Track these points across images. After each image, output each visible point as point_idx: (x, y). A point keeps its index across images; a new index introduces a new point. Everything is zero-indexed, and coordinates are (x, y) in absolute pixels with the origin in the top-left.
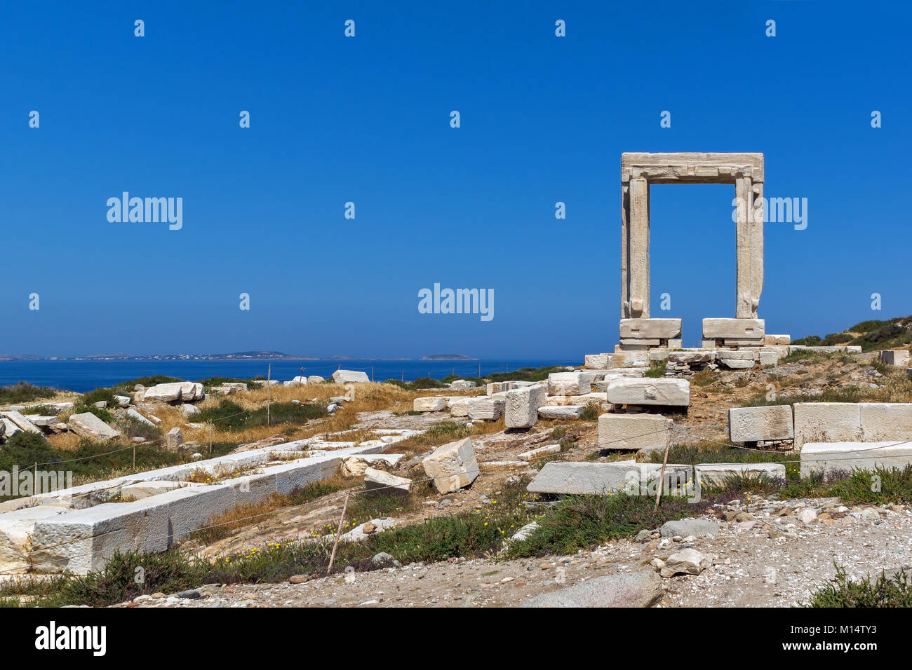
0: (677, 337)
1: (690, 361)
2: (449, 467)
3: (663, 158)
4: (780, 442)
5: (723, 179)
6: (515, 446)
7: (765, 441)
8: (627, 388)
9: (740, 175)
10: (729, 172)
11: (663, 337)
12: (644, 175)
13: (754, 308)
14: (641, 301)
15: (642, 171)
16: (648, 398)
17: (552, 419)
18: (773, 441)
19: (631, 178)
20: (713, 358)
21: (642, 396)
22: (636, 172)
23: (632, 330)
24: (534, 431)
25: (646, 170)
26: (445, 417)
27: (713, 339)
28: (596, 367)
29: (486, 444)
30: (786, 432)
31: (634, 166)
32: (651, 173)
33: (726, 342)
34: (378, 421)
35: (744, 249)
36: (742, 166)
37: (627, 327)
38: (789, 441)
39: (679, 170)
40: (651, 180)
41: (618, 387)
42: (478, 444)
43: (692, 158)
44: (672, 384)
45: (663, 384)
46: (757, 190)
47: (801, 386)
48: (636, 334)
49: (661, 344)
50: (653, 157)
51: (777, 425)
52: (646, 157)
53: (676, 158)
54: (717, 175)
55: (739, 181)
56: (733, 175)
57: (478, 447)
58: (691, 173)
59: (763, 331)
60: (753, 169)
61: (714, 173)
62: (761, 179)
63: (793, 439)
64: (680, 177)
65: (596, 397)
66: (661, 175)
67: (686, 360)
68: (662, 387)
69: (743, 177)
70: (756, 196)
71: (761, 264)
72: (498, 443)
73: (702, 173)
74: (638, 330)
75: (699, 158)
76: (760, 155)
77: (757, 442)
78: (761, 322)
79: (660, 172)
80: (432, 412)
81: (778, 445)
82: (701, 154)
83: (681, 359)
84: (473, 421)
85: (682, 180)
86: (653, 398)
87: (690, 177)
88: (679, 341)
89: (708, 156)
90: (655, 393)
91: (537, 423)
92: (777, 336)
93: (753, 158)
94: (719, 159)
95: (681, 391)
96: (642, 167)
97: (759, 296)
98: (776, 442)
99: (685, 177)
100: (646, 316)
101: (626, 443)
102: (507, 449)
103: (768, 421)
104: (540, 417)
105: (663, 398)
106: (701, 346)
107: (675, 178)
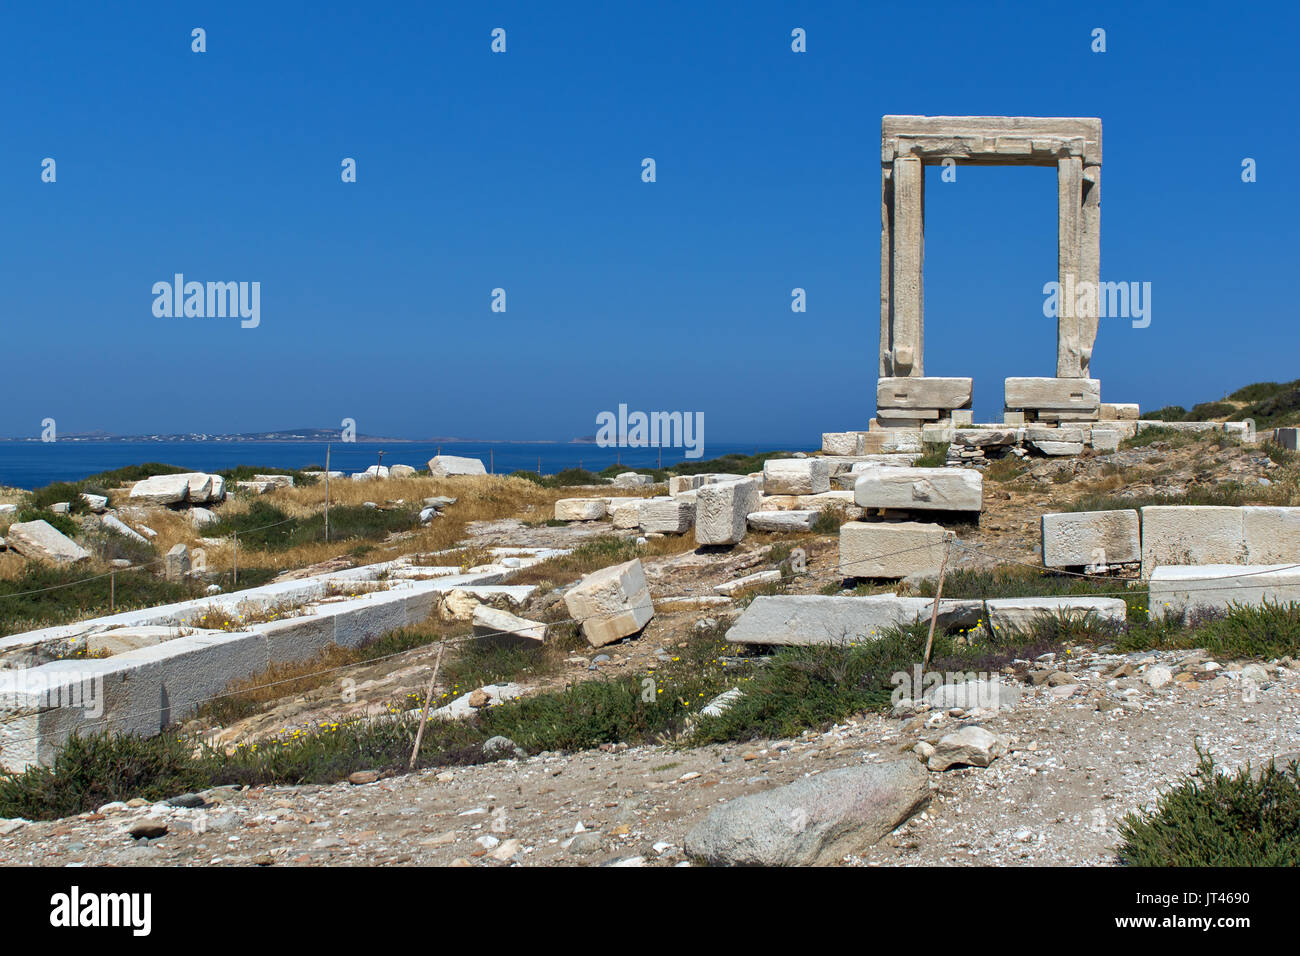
0: (965, 406)
1: (984, 444)
2: (607, 605)
3: (946, 124)
4: (1120, 566)
5: (1039, 159)
6: (711, 573)
7: (1097, 565)
8: (885, 482)
9: (1065, 152)
10: (1047, 148)
11: (944, 406)
12: (917, 151)
13: (1084, 362)
14: (909, 350)
15: (913, 144)
16: (917, 498)
17: (769, 532)
18: (1110, 564)
19: (896, 155)
20: (1020, 439)
21: (909, 496)
22: (904, 147)
23: (897, 396)
24: (741, 550)
25: (919, 143)
26: (604, 529)
27: (1020, 410)
28: (838, 451)
29: (666, 570)
30: (1129, 552)
31: (901, 137)
32: (928, 147)
33: (1040, 415)
34: (498, 535)
36: (1068, 139)
37: (888, 390)
38: (1134, 566)
39: (970, 144)
40: (927, 160)
41: (871, 482)
42: (654, 570)
43: (991, 125)
44: (955, 477)
45: (943, 477)
46: (1090, 177)
47: (1153, 482)
48: (902, 402)
49: (940, 417)
50: (931, 123)
51: (1116, 540)
52: (920, 123)
53: (966, 124)
54: (1029, 152)
55: (1063, 163)
56: (1054, 152)
57: (653, 575)
58: (990, 149)
59: (1097, 398)
60: (1086, 143)
61: (1024, 149)
62: (1098, 160)
63: (1140, 562)
64: (971, 155)
65: (837, 497)
66: (946, 151)
67: (979, 441)
68: (940, 481)
69: (1070, 156)
70: (1087, 186)
72: (684, 569)
73: (1007, 148)
74: (905, 396)
75: (1002, 125)
76: (1096, 122)
77: (1083, 567)
78: (1095, 383)
79: (941, 146)
80: (584, 521)
81: (1116, 572)
82: (1005, 119)
83: (971, 440)
84: (647, 535)
85: (975, 159)
86: (925, 499)
87: (988, 154)
88: (969, 413)
89: (1017, 122)
90: (929, 492)
91: (745, 538)
92: (1119, 406)
93: (1085, 126)
94: (1033, 127)
95: (968, 489)
96: (913, 138)
97: (1092, 344)
98: (1112, 567)
99: (979, 155)
100: (917, 374)
101: (882, 568)
102: (699, 578)
103: (1101, 535)
104: (750, 528)
105: (941, 499)
106: (1002, 421)
107: (964, 156)
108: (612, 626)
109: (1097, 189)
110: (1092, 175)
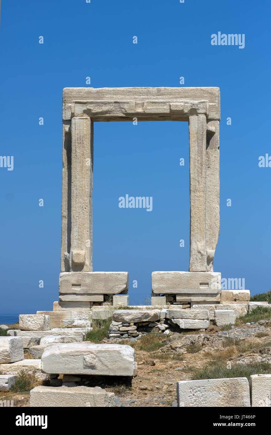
0: (123, 292)
1: (136, 321)
3: (108, 93)
5: (175, 116)
8: (64, 356)
9: (194, 111)
10: (181, 108)
11: (108, 292)
12: (88, 112)
13: (209, 260)
14: (83, 252)
15: (85, 108)
16: (87, 367)
19: (73, 115)
20: (163, 317)
21: (81, 365)
22: (79, 109)
23: (73, 285)
25: (89, 107)
27: (163, 295)
28: (31, 328)
31: (76, 103)
32: (96, 109)
33: (178, 298)
35: (198, 194)
36: (196, 102)
37: (67, 281)
39: (126, 106)
40: (95, 118)
41: (54, 355)
43: (140, 93)
44: (114, 351)
45: (105, 351)
46: (213, 129)
48: (77, 289)
49: (105, 301)
50: (98, 92)
51: (232, 400)
52: (90, 93)
53: (123, 93)
54: (168, 111)
55: (193, 118)
56: (186, 111)
58: (140, 110)
60: (209, 104)
61: (165, 109)
62: (217, 116)
64: (126, 114)
65: (29, 364)
66: (106, 112)
67: (133, 319)
68: (103, 354)
69: (197, 114)
70: (210, 135)
73: (152, 109)
74: (80, 285)
75: (148, 93)
76: (216, 90)
78: (218, 275)
79: (105, 108)
82: (151, 89)
83: (127, 318)
86: (93, 367)
87: (138, 114)
88: (125, 297)
89: (159, 91)
90: (95, 362)
93: (208, 92)
94: (170, 94)
95: (124, 360)
96: (85, 103)
97: (215, 246)
99: (131, 114)
100: (88, 270)
103: (221, 396)
105: (104, 368)
106: (150, 304)
107: (121, 115)
109: (217, 136)
110: (213, 127)
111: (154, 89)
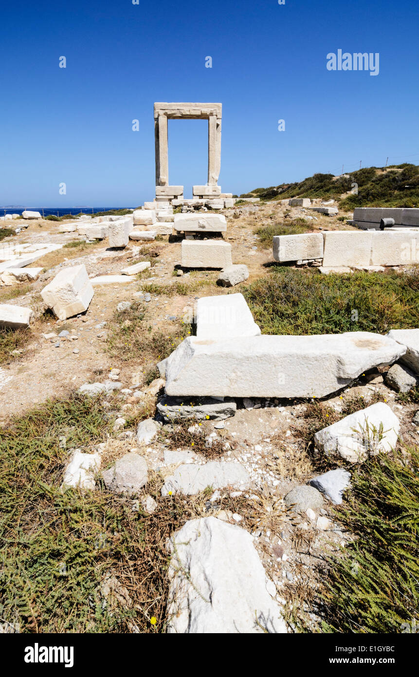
0: (181, 195)
1: (194, 205)
2: (66, 297)
3: (174, 105)
4: (314, 261)
5: (203, 116)
6: (117, 260)
7: (303, 260)
8: (187, 220)
9: (212, 114)
10: (205, 112)
11: (176, 195)
12: (165, 114)
13: (216, 181)
14: (165, 178)
15: (164, 112)
16: (200, 227)
17: (138, 241)
18: (308, 260)
19: (159, 115)
20: (204, 204)
21: (197, 226)
22: (162, 113)
23: (162, 192)
24: (128, 249)
25: (166, 111)
27: (197, 196)
28: (150, 208)
29: (98, 259)
30: (318, 254)
31: (161, 109)
32: (169, 112)
33: (204, 197)
35: (213, 152)
36: (212, 109)
37: (159, 190)
38: (320, 260)
39: (182, 111)
40: (169, 117)
41: (181, 220)
42: (92, 259)
43: (187, 106)
44: (216, 218)
45: (211, 218)
46: (219, 123)
48: (163, 193)
49: (174, 198)
50: (169, 105)
51: (312, 248)
52: (166, 105)
53: (180, 106)
54: (200, 114)
55: (210, 117)
56: (208, 114)
57: (93, 261)
58: (188, 113)
59: (220, 192)
60: (218, 111)
61: (199, 113)
62: (221, 117)
63: (322, 258)
64: (182, 115)
65: (163, 225)
66: (174, 114)
67: (192, 205)
69: (213, 115)
70: (218, 125)
71: (220, 160)
72: (105, 258)
73: (193, 113)
74: (164, 192)
75: (191, 106)
76: (220, 104)
77: (297, 261)
78: (220, 187)
79: (173, 112)
81: (311, 263)
82: (192, 103)
83: (190, 204)
85: (183, 117)
86: (204, 227)
87: (187, 115)
88: (183, 196)
89: (196, 105)
90: (205, 224)
91: (129, 243)
92: (227, 194)
93: (217, 106)
94: (201, 106)
95: (222, 223)
96: (164, 110)
97: (218, 175)
98: (310, 261)
99: (185, 115)
100: (167, 185)
101: (202, 263)
102: (112, 262)
103: (306, 246)
104: (130, 239)
105: (210, 227)
106: (193, 199)
107: (180, 115)
108: (70, 309)
109: (220, 126)
110: (219, 122)
111: (193, 104)
